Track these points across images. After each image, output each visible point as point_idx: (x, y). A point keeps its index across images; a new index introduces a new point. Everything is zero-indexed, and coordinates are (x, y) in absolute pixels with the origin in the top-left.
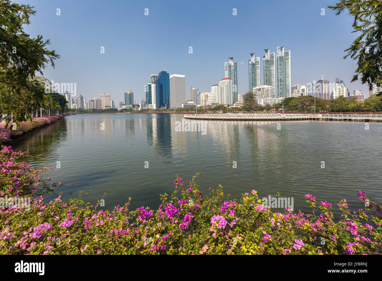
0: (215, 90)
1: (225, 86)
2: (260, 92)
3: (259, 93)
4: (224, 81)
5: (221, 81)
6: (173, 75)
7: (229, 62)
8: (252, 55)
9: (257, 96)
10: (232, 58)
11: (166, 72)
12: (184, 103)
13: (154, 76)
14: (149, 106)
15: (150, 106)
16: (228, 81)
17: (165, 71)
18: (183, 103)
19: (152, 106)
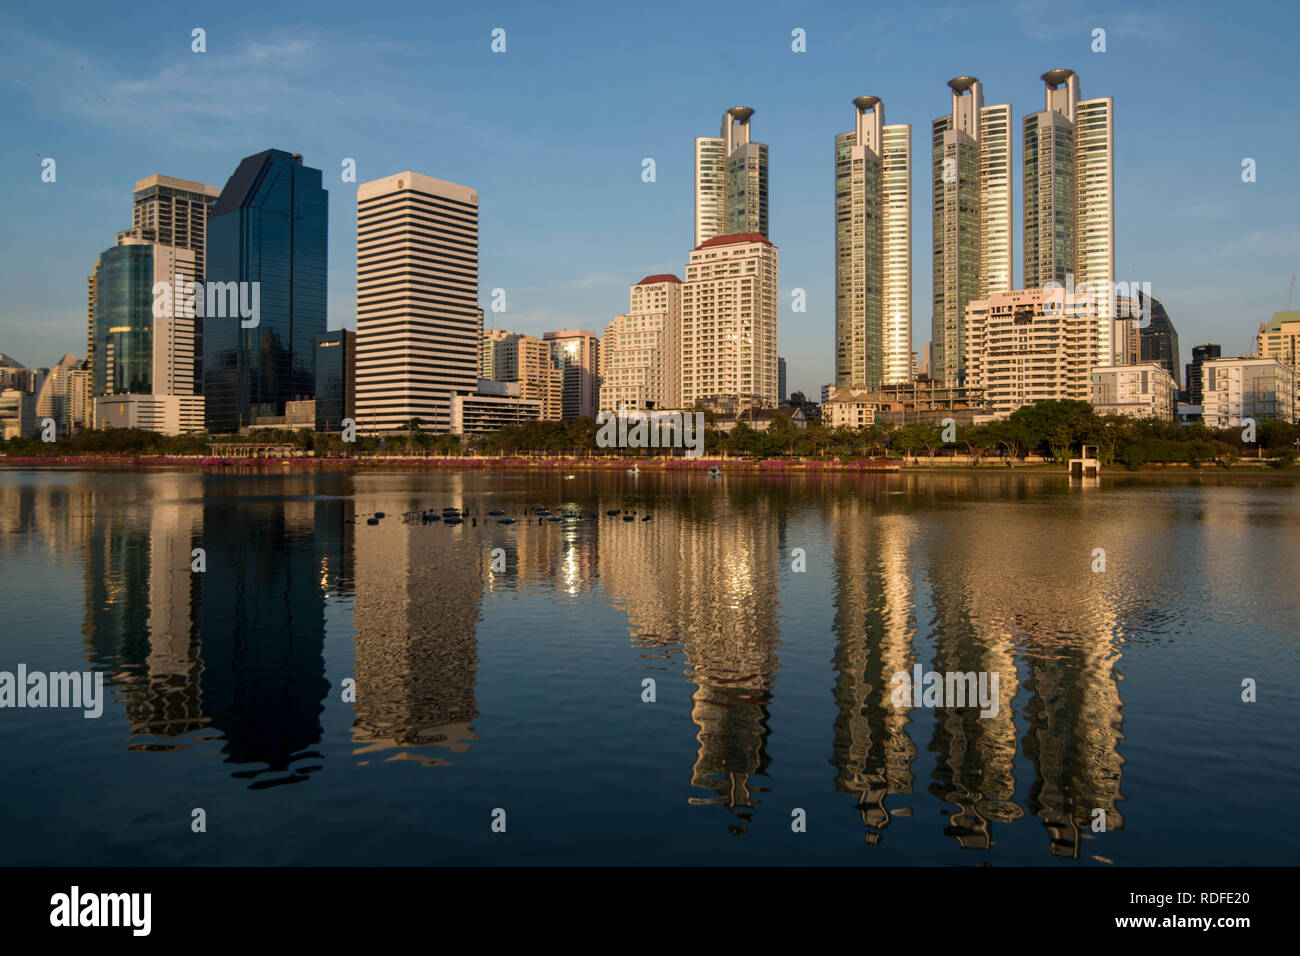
0: (661, 310)
1: (739, 285)
2: (1028, 327)
3: (1018, 335)
4: (730, 249)
5: (703, 253)
6: (400, 176)
7: (723, 134)
8: (863, 106)
9: (1015, 357)
10: (744, 117)
11: (299, 158)
12: (465, 393)
13: (162, 189)
14: (131, 414)
15: (133, 408)
16: (760, 254)
17: (294, 152)
18: (460, 393)
19: (149, 409)
